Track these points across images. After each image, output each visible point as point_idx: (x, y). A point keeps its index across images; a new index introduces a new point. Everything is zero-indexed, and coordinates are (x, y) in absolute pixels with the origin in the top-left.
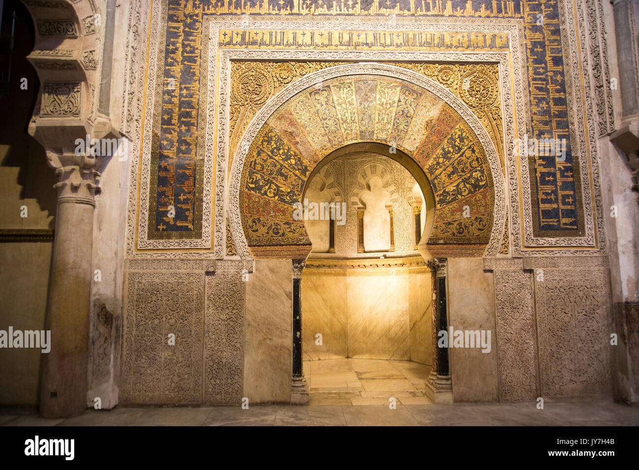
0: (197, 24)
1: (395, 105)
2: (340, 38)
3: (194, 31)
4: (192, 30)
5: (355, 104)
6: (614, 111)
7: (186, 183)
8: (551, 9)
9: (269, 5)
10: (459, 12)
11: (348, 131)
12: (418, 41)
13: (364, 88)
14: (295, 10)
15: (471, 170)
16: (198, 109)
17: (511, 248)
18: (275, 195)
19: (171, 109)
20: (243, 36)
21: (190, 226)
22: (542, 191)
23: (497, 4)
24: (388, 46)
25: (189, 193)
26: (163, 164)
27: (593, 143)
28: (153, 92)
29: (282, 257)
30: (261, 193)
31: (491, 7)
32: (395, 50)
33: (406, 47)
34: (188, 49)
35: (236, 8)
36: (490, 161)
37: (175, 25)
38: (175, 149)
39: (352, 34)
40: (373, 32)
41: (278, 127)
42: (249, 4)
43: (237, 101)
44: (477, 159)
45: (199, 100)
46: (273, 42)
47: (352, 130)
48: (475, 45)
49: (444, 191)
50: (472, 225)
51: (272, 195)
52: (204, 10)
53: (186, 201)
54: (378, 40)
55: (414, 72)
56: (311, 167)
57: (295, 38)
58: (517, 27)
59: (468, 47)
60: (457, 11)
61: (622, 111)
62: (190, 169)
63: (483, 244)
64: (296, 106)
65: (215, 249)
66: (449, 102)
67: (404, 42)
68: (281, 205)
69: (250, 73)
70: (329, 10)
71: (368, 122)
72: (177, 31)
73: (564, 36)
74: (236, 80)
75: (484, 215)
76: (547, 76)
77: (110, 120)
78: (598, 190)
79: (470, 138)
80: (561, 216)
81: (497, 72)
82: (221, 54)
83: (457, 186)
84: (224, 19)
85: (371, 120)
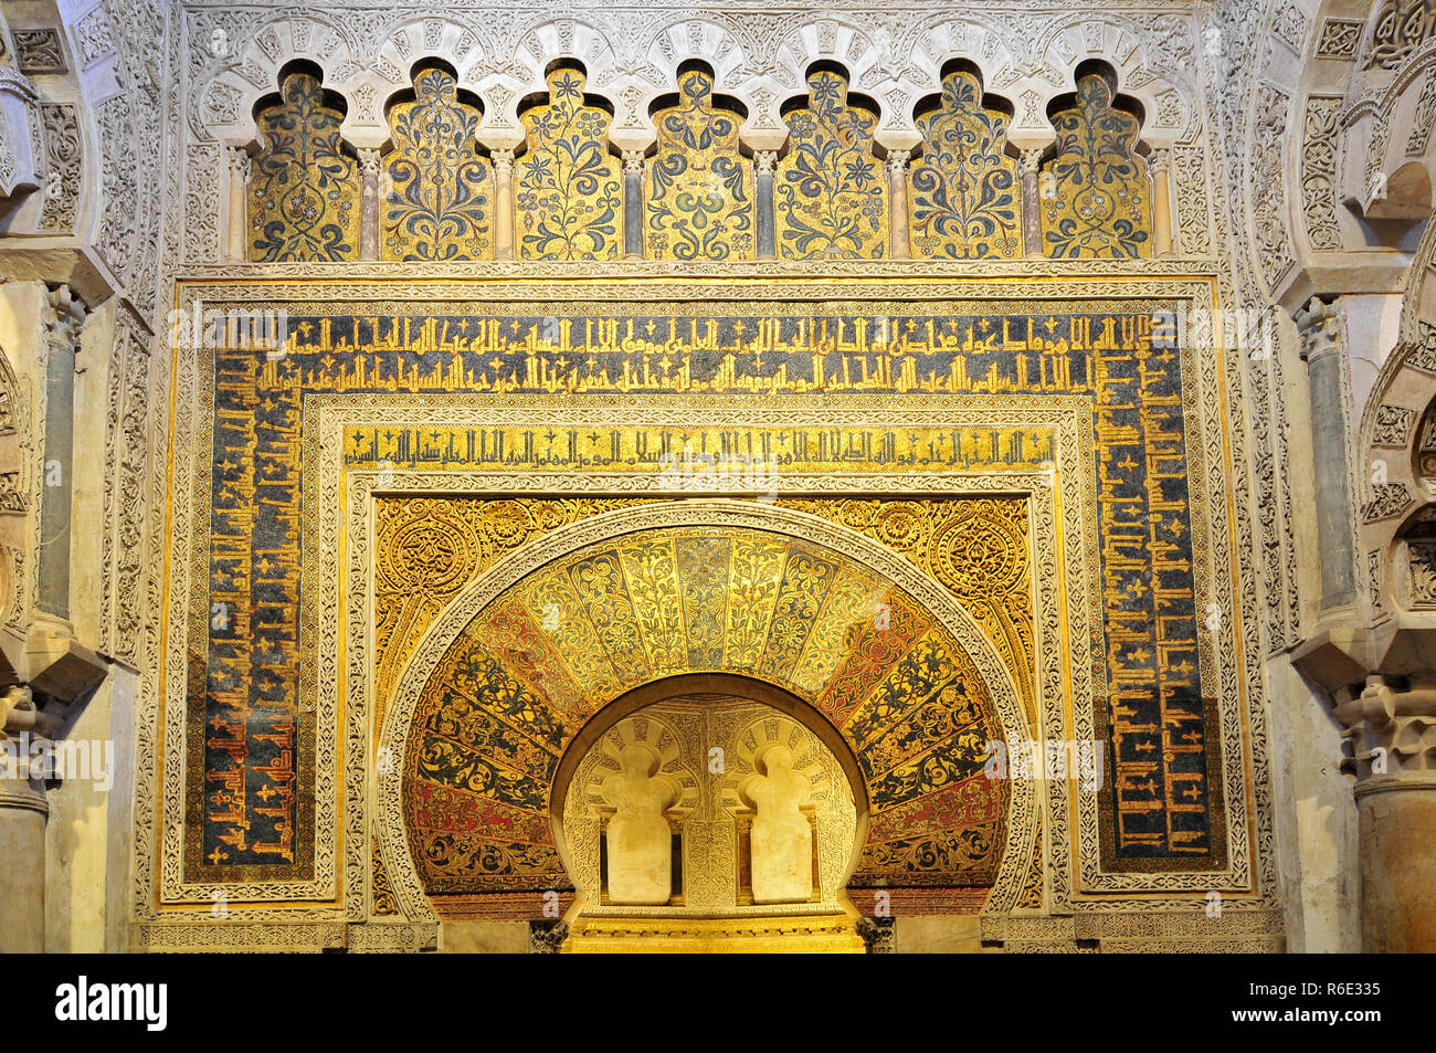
0: (289, 413)
1: (774, 592)
2: (638, 444)
4: (276, 428)
5: (678, 590)
6: (1301, 598)
7: (275, 762)
8: (1162, 372)
9: (466, 370)
10: (933, 383)
11: (661, 650)
12: (829, 449)
13: (701, 557)
14: (531, 381)
15: (954, 731)
16: (299, 603)
17: (1048, 896)
18: (487, 788)
19: (232, 602)
20: (404, 440)
21: (287, 854)
22: (1124, 775)
23: (1029, 363)
25: (283, 783)
26: (217, 721)
27: (1254, 669)
28: (187, 565)
29: (505, 917)
30: (454, 782)
31: (1014, 371)
33: (801, 465)
34: (270, 470)
35: (384, 377)
36: (1000, 711)
37: (235, 415)
38: (245, 689)
39: (669, 436)
40: (721, 430)
41: (491, 641)
42: (415, 367)
43: (393, 585)
44: (970, 707)
45: (299, 583)
47: (669, 648)
48: (971, 456)
49: (890, 777)
50: (955, 848)
51: (481, 787)
52: (305, 381)
53: (274, 802)
54: (734, 448)
55: (819, 519)
56: (572, 728)
57: (529, 445)
59: (952, 462)
60: (928, 379)
61: (1320, 597)
62: (283, 733)
63: (982, 887)
64: (537, 597)
65: (346, 901)
66: (903, 585)
67: (795, 451)
68: (501, 809)
69: (424, 524)
70: (612, 382)
71: (709, 631)
72: (240, 429)
73: (1193, 434)
74: (389, 540)
75: (983, 826)
76: (1146, 523)
77: (71, 628)
78: (1261, 771)
79: (955, 662)
80: (1169, 827)
81: (1025, 517)
82: (351, 481)
83: (921, 764)
84: (354, 402)
85: (716, 627)
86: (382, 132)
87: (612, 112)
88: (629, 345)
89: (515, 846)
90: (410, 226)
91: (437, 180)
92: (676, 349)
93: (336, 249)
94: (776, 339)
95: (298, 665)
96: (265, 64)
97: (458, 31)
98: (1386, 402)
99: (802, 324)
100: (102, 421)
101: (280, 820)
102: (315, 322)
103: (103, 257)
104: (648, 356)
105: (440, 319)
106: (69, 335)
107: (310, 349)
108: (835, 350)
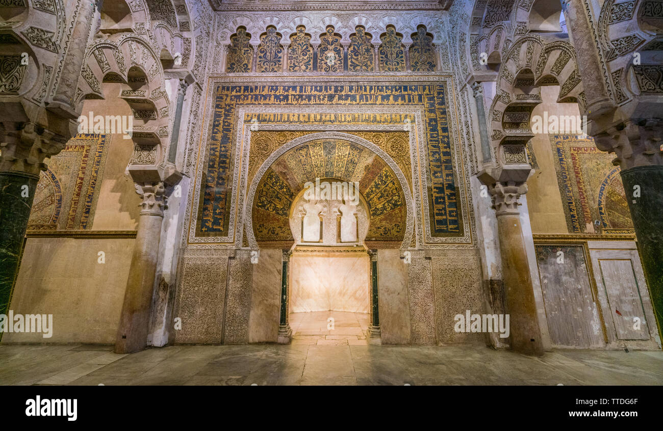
0: (232, 110)
1: (347, 156)
2: (315, 117)
4: (229, 113)
5: (323, 156)
7: (221, 202)
8: (440, 100)
9: (274, 99)
11: (318, 172)
12: (360, 119)
13: (329, 147)
14: (290, 102)
15: (392, 195)
16: (230, 159)
17: (417, 244)
19: (215, 159)
20: (259, 116)
21: (222, 229)
22: (436, 208)
24: (343, 122)
25: (222, 208)
26: (208, 191)
27: (468, 179)
28: (205, 149)
29: (276, 249)
30: (265, 209)
31: (405, 99)
32: (347, 124)
33: (354, 123)
34: (226, 124)
35: (255, 100)
36: (403, 189)
37: (220, 110)
38: (215, 182)
39: (322, 115)
40: (335, 114)
41: (277, 169)
42: (263, 98)
43: (254, 154)
44: (396, 189)
45: (231, 153)
46: (276, 120)
47: (320, 171)
48: (395, 121)
49: (376, 208)
50: (393, 229)
51: (272, 210)
52: (237, 102)
53: (220, 214)
54: (337, 118)
55: (358, 137)
56: (295, 193)
57: (288, 118)
58: (420, 110)
59: (390, 122)
60: (384, 101)
61: (483, 160)
62: (224, 194)
63: (400, 241)
64: (288, 157)
65: (236, 243)
66: (379, 155)
67: (352, 119)
68: (277, 216)
69: (262, 138)
70: (309, 101)
71: (330, 167)
72: (220, 113)
74: (253, 142)
75: (400, 223)
76: (438, 138)
77: (175, 166)
79: (392, 176)
80: (448, 223)
81: (408, 137)
82: (245, 126)
83: (384, 204)
84: (248, 107)
85: (332, 165)
86: (259, 42)
87: (311, 37)
88: (313, 93)
89: (280, 227)
90: (264, 64)
91: (271, 53)
92: (324, 93)
93: (246, 69)
94: (348, 91)
96: (234, 27)
97: (277, 19)
98: (495, 109)
99: (354, 87)
100: (188, 112)
101: (221, 219)
102: (240, 87)
103: (193, 72)
104: (318, 95)
105: (269, 86)
106: (183, 91)
107: (238, 94)
108: (362, 94)
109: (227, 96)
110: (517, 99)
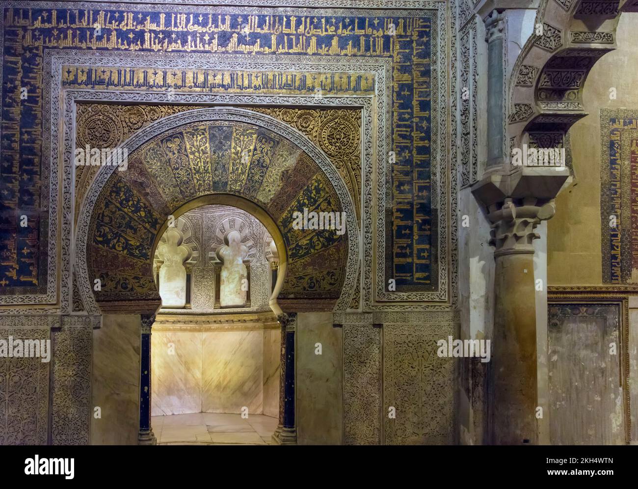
0: (37, 59)
1: (251, 154)
2: (194, 78)
3: (34, 67)
4: (31, 66)
6: (479, 160)
7: (30, 235)
8: (423, 47)
9: (118, 38)
10: (323, 50)
11: (201, 182)
12: (277, 83)
13: (219, 136)
14: (147, 45)
16: (41, 156)
18: (124, 249)
19: (11, 155)
20: (89, 74)
21: (35, 281)
22: (397, 245)
23: (365, 41)
24: (246, 88)
25: (34, 246)
26: (4, 215)
27: (454, 195)
29: (129, 313)
30: (109, 246)
31: (359, 45)
32: (253, 93)
33: (264, 90)
34: (28, 88)
35: (81, 41)
37: (13, 59)
38: (16, 199)
39: (208, 74)
40: (230, 72)
41: (127, 176)
44: (333, 212)
45: (41, 146)
47: (204, 181)
48: (339, 88)
49: (297, 245)
50: (323, 280)
51: (121, 249)
52: (45, 42)
53: (30, 255)
54: (235, 81)
55: (271, 118)
56: (161, 220)
57: (145, 78)
58: (384, 67)
59: (331, 90)
60: (321, 48)
61: (486, 160)
62: (34, 221)
63: (334, 299)
64: (147, 154)
65: (61, 304)
66: (306, 151)
67: (262, 83)
68: (130, 260)
69: (97, 117)
70: (183, 46)
71: (222, 173)
72: (15, 66)
73: (434, 78)
74: (82, 125)
75: (336, 269)
76: (412, 122)
78: (454, 244)
79: (327, 189)
80: (414, 270)
81: (360, 118)
82: (65, 94)
83: (311, 239)
84: (67, 53)
85: (225, 170)
88: (192, 28)
89: (135, 278)
92: (212, 30)
94: (256, 26)
95: (40, 187)
98: (524, 63)
99: (267, 18)
101: (32, 264)
102: (49, 11)
104: (199, 33)
105: (106, 12)
107: (47, 26)
108: (282, 32)
109: (25, 29)
110: (574, 42)
